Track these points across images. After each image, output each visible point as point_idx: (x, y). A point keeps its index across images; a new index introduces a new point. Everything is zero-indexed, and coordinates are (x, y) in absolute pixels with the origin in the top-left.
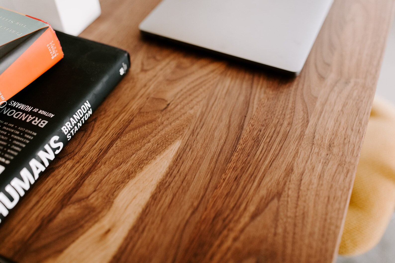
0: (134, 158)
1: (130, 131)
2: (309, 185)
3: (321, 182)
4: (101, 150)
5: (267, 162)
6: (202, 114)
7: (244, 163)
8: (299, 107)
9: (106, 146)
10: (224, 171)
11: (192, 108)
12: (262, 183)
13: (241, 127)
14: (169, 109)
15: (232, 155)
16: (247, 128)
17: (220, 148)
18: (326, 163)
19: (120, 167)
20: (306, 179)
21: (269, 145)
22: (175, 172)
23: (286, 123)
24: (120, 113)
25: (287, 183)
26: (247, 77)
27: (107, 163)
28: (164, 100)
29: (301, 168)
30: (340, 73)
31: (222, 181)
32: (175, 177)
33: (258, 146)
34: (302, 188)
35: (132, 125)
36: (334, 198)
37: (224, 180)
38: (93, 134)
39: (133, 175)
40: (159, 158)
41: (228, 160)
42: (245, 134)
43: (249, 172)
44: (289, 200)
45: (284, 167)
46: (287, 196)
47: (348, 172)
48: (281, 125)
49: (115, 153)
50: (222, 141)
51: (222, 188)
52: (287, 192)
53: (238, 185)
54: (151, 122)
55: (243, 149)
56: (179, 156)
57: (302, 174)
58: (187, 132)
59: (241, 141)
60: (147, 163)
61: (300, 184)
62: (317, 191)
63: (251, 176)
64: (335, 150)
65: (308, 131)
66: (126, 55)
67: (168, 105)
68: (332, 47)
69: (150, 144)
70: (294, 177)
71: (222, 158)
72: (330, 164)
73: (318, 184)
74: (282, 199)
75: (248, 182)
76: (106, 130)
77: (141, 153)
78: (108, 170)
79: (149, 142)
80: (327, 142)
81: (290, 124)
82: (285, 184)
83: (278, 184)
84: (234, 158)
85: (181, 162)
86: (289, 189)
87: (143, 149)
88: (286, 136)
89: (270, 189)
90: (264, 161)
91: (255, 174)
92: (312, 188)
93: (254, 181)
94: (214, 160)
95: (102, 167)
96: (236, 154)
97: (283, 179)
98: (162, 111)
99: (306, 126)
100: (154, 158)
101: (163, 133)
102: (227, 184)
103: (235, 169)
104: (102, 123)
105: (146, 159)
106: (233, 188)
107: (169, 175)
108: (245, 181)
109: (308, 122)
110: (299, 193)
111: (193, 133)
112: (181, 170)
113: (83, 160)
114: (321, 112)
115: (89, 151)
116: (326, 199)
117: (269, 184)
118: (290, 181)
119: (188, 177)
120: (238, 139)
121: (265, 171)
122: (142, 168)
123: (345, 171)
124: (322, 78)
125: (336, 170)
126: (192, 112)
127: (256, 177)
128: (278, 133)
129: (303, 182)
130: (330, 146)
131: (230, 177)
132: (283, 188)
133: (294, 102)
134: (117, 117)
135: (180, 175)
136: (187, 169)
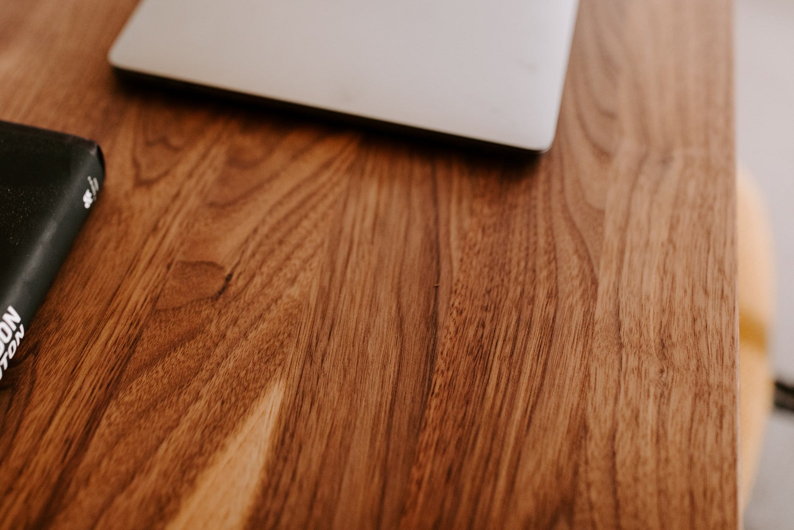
0: (166, 452)
1: (139, 371)
2: (636, 466)
3: (663, 454)
4: (68, 442)
5: (518, 415)
6: (324, 295)
7: (461, 425)
8: (566, 244)
9: (79, 427)
10: (412, 457)
11: (293, 281)
12: (518, 479)
13: (432, 321)
14: (232, 290)
15: (425, 406)
16: (448, 321)
17: (388, 389)
18: (663, 398)
19: (133, 485)
20: (624, 453)
21: (514, 362)
22: (286, 479)
23: (542, 294)
24: (102, 320)
25: (582, 469)
26: (419, 171)
27: (93, 479)
28: (213, 266)
29: (606, 420)
30: (644, 136)
31: (414, 488)
32: (287, 495)
33: (486, 370)
34: (620, 477)
35: (143, 352)
36: (705, 494)
37: (419, 483)
38: (36, 397)
39: (171, 507)
40: (233, 446)
41: (417, 424)
42: (445, 341)
43: (477, 451)
44: (596, 516)
45: (563, 423)
46: (587, 507)
47: (721, 415)
48: (532, 301)
49: (111, 447)
50: (391, 369)
51: (419, 509)
52: (585, 495)
53: (458, 493)
54: (191, 335)
55: (450, 385)
56: (286, 429)
57: (613, 437)
58: (294, 354)
59: (440, 363)
60: (205, 465)
61: (614, 464)
62: (659, 480)
63: (487, 463)
64: (678, 355)
65: (602, 309)
66: (93, 152)
67: (230, 276)
68: (608, 65)
69: (200, 405)
70: (595, 448)
71: (402, 419)
72: (675, 397)
73: (658, 461)
74: (578, 517)
75: (482, 480)
76: (72, 376)
77: (181, 435)
78: (100, 501)
79: (197, 397)
80: (652, 335)
81: (553, 295)
82: (576, 473)
83: (559, 475)
84: (432, 414)
85: (295, 446)
86: (589, 486)
87: (185, 425)
88: (550, 330)
89: (542, 493)
90: (510, 414)
91: (494, 456)
92: (645, 475)
93: (497, 476)
94: (382, 428)
95: (82, 494)
96: (434, 402)
97: (570, 458)
98: (215, 298)
99: (595, 297)
100: (220, 447)
101: (230, 364)
102: (428, 496)
103: (440, 446)
104: (55, 359)
105: (200, 453)
106: (448, 504)
107: (271, 492)
108: (474, 479)
109: (595, 283)
110: (615, 492)
111: (310, 355)
112: (301, 469)
113: (22, 480)
114: (622, 252)
115: (34, 450)
116: (687, 501)
117: (538, 480)
118: (587, 462)
119: (324, 490)
120: (431, 356)
121: (519, 441)
122: (192, 483)
123: (714, 411)
124: (603, 155)
125: (693, 413)
126: (295, 291)
127: (498, 463)
128: (529, 326)
129: (619, 458)
130: (664, 346)
131: (432, 472)
132: (574, 485)
133: (550, 231)
134: (94, 334)
135: (301, 487)
136: (314, 467)
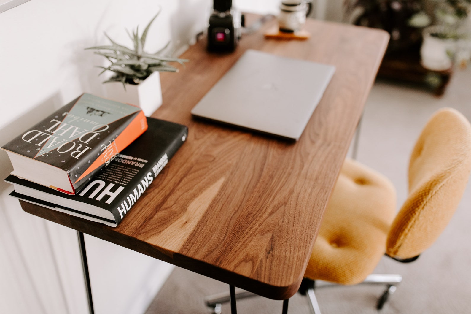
0: (196, 187)
1: (192, 173)
2: (303, 199)
3: (310, 197)
4: (175, 183)
5: (278, 188)
6: (237, 163)
7: (264, 188)
8: (298, 158)
9: (178, 181)
10: (252, 193)
11: (230, 160)
12: (275, 198)
13: (262, 170)
14: (215, 160)
15: (257, 184)
16: (265, 170)
17: (249, 180)
18: (314, 187)
19: (188, 192)
20: (301, 196)
21: (279, 179)
22: (222, 194)
23: (290, 167)
24: (184, 163)
25: (290, 198)
26: (265, 142)
27: (180, 190)
28: (211, 156)
29: (298, 190)
30: (325, 140)
31: (251, 198)
32: (222, 196)
33: (272, 179)
34: (299, 200)
35: (193, 170)
36: (317, 205)
37: (252, 197)
38: (169, 175)
39: (197, 196)
40: (212, 187)
41: (254, 187)
42: (264, 174)
43: (267, 193)
44: (291, 206)
45: (288, 190)
46: (290, 204)
47: (326, 192)
48: (287, 168)
49: (184, 185)
50: (250, 178)
51: (251, 201)
52: (290, 202)
53: (261, 199)
54: (205, 168)
55: (263, 182)
56: (224, 185)
57: (299, 193)
58: (228, 173)
59: (262, 178)
60: (205, 190)
61: (298, 198)
62: (307, 201)
63: (269, 195)
64: (319, 181)
65: (304, 171)
66: (186, 128)
67: (215, 159)
68: (320, 124)
69: (205, 180)
70: (294, 195)
71: (251, 186)
72: (316, 188)
73: (308, 199)
74: (287, 205)
75: (267, 198)
76: (177, 172)
77: (200, 184)
78: (181, 193)
79: (205, 178)
80: (314, 177)
81: (292, 168)
82: (289, 198)
83: (285, 198)
84: (258, 186)
85: (226, 189)
86: (291, 201)
87: (201, 183)
88: (290, 174)
89: (280, 201)
90: (276, 188)
91: (271, 194)
92: (305, 200)
93: (270, 197)
94: (246, 187)
95: (177, 192)
96: (259, 184)
97: (288, 196)
98: (211, 162)
99: (302, 169)
100: (209, 187)
101: (213, 173)
102: (254, 199)
103: (258, 192)
104: (173, 169)
105: (204, 187)
106: (258, 201)
107: (219, 195)
108: (265, 198)
109: (303, 166)
110: (297, 202)
111: (232, 173)
112: (226, 192)
113: (165, 188)
114: (312, 161)
115: (168, 184)
116: (313, 205)
117: (280, 199)
118: (292, 197)
119: (231, 196)
120: (260, 176)
121: (277, 192)
122: (202, 192)
123: (325, 191)
124: (313, 142)
125: (319, 191)
126: (230, 162)
127: (271, 195)
128: (285, 173)
129: (299, 197)
130: (316, 179)
131: (256, 195)
132: (288, 201)
133: (295, 157)
134: (183, 165)
135: (226, 195)
136: (229, 192)
